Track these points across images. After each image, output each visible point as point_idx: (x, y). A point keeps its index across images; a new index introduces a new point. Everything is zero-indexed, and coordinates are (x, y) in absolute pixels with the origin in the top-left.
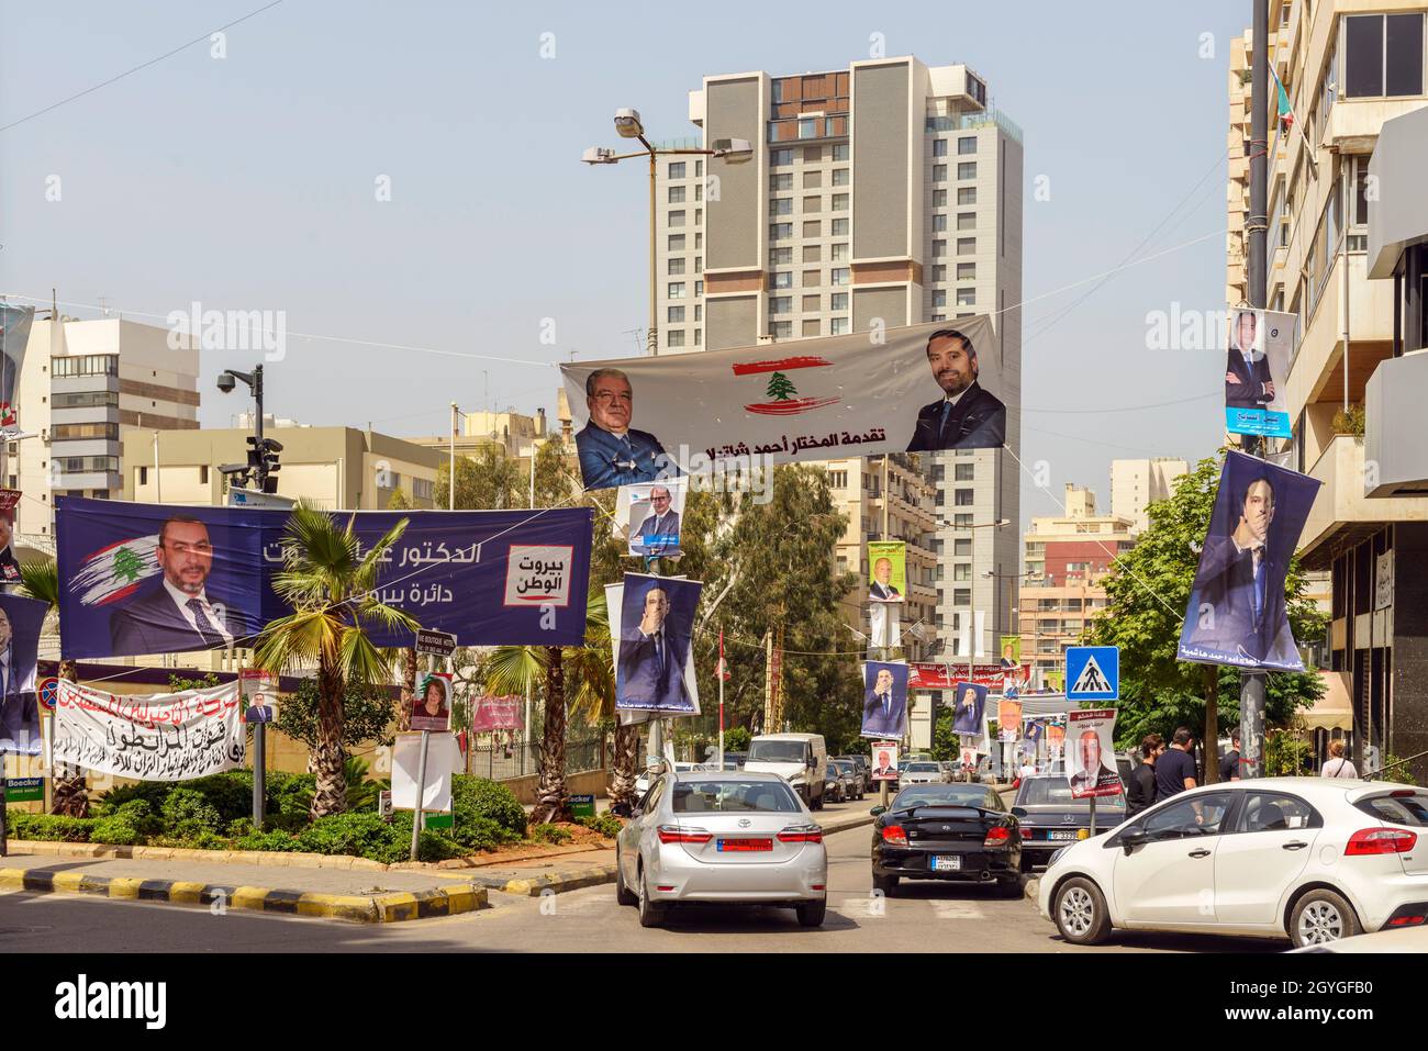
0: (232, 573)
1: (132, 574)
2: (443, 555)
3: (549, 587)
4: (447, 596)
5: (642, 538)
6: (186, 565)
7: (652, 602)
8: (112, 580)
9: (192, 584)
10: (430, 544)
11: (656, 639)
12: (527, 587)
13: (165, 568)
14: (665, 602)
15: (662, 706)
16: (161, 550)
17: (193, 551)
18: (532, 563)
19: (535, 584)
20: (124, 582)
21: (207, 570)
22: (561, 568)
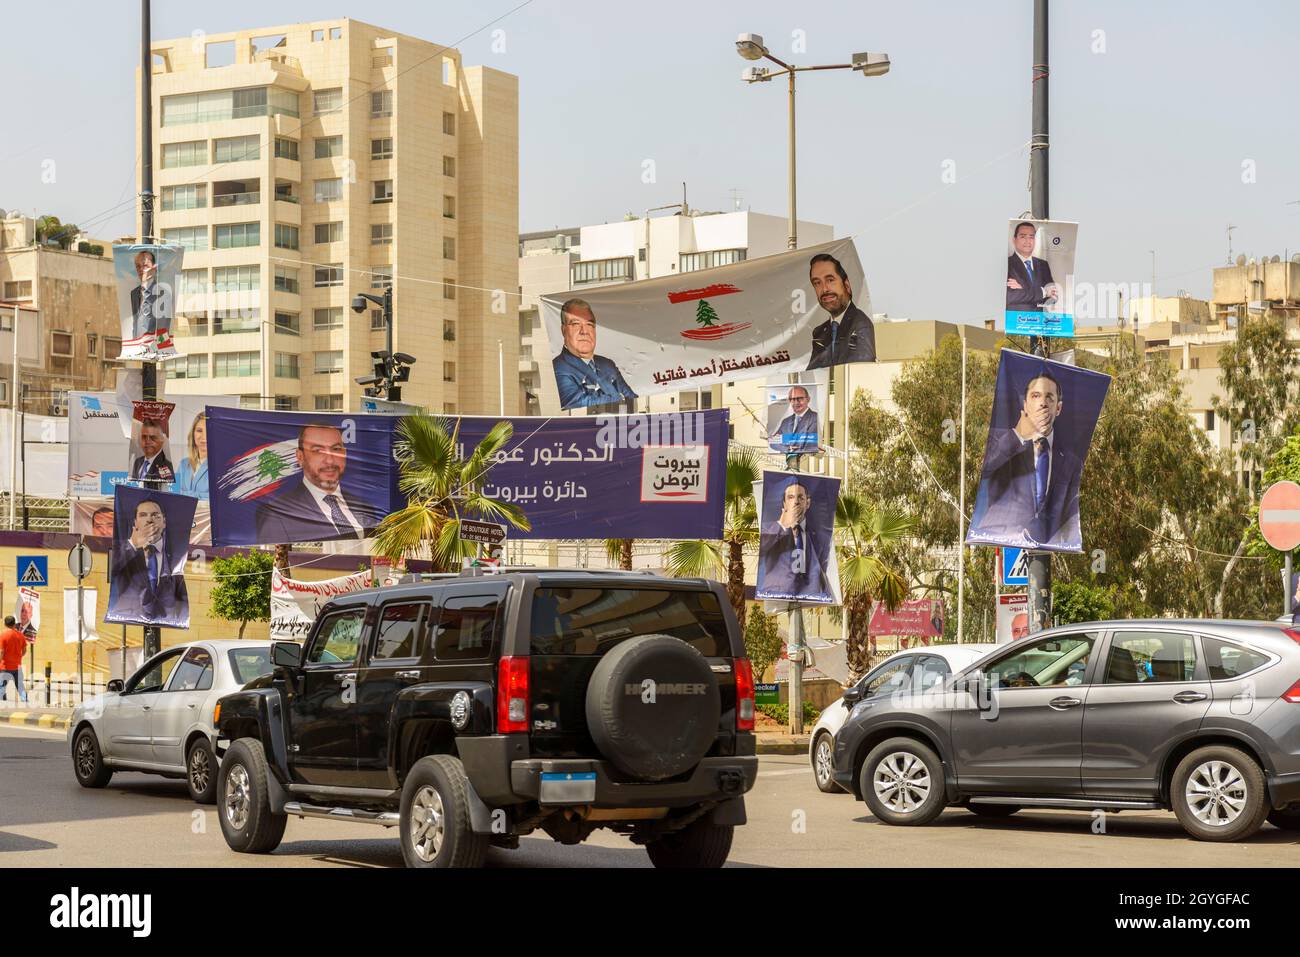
0: (364, 473)
1: (275, 473)
2: (575, 455)
3: (686, 484)
4: (582, 493)
5: (781, 436)
6: (323, 466)
7: (791, 497)
8: (257, 478)
9: (329, 482)
10: (561, 444)
11: (795, 533)
12: (664, 484)
13: (304, 469)
14: (804, 497)
15: (800, 597)
16: (300, 453)
17: (328, 453)
18: (667, 461)
19: (672, 481)
20: (267, 480)
21: (342, 470)
22: (698, 466)
